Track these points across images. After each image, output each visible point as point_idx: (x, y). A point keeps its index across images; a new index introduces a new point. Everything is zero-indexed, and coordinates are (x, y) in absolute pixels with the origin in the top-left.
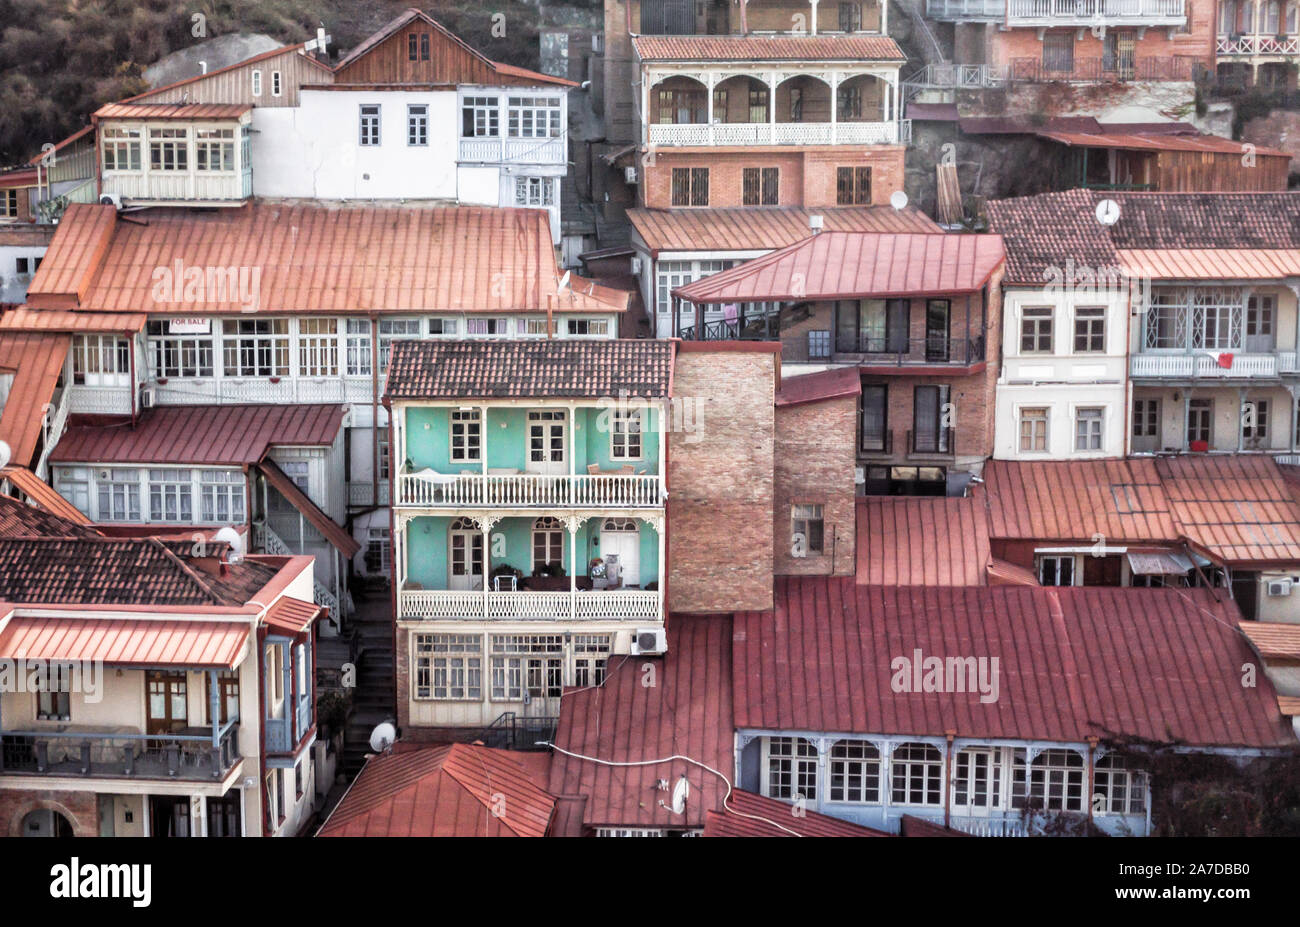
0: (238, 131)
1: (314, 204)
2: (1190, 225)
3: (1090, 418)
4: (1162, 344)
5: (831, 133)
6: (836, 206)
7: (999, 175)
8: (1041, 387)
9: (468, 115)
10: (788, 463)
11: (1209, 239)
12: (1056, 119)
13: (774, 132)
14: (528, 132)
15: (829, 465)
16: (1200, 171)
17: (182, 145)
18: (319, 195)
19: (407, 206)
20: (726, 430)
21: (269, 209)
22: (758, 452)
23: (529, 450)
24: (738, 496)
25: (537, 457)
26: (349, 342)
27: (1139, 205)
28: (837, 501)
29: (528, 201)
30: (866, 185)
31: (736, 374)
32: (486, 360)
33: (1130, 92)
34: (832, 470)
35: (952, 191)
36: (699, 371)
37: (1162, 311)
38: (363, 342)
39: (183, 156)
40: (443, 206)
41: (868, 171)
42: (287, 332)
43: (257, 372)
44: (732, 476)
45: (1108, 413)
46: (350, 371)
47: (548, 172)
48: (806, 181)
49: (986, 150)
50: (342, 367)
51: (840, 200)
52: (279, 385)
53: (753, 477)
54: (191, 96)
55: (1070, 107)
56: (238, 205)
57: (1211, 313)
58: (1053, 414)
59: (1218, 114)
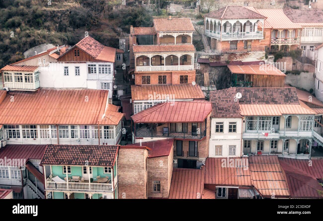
0: (33, 74)
1: (54, 89)
2: (260, 97)
3: (232, 148)
4: (251, 129)
5: (179, 68)
6: (180, 84)
7: (218, 75)
8: (220, 141)
9: (89, 68)
10: (151, 171)
11: (264, 101)
12: (232, 61)
13: (165, 68)
14: (103, 73)
15: (162, 172)
16: (264, 79)
17: (21, 77)
18: (55, 87)
19: (75, 89)
20: (132, 168)
21: (44, 90)
22: (141, 173)
23: (83, 171)
24: (136, 183)
25: (85, 173)
26: (52, 131)
27: (247, 91)
28: (164, 180)
29: (104, 88)
30: (187, 79)
31: (135, 154)
32: (69, 151)
33: (250, 55)
34: (162, 173)
35: (207, 79)
36: (125, 153)
37: (251, 122)
38: (55, 131)
39: (22, 79)
40: (84, 89)
41: (187, 76)
42: (37, 128)
43: (30, 137)
44: (134, 178)
45: (237, 147)
46: (52, 137)
47: (108, 82)
48: (173, 79)
49: (216, 70)
50: (50, 136)
51: (181, 83)
52: (35, 140)
53: (140, 179)
54: (25, 64)
55: (236, 58)
56: (35, 91)
57: (263, 122)
58: (223, 147)
59: (270, 58)
